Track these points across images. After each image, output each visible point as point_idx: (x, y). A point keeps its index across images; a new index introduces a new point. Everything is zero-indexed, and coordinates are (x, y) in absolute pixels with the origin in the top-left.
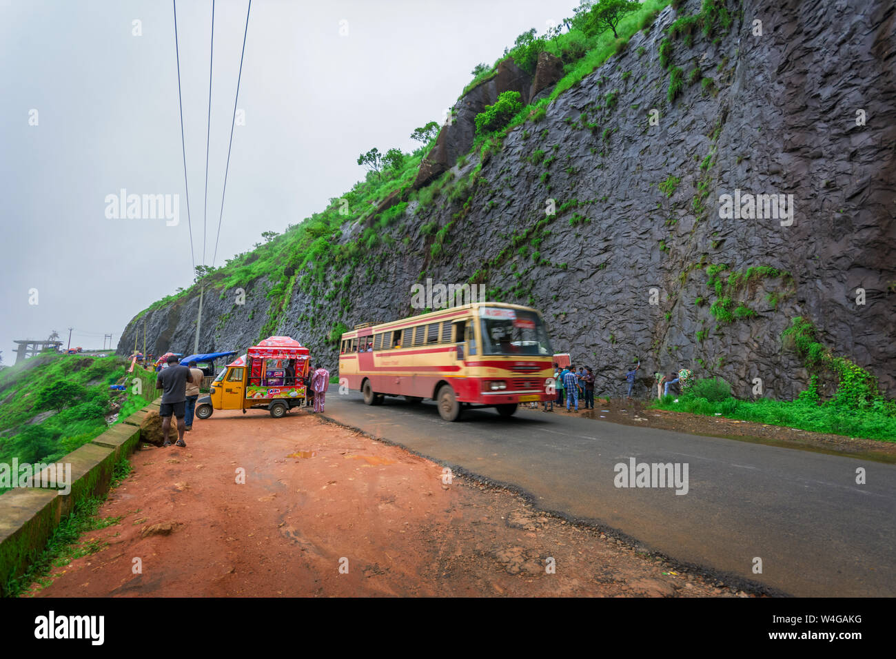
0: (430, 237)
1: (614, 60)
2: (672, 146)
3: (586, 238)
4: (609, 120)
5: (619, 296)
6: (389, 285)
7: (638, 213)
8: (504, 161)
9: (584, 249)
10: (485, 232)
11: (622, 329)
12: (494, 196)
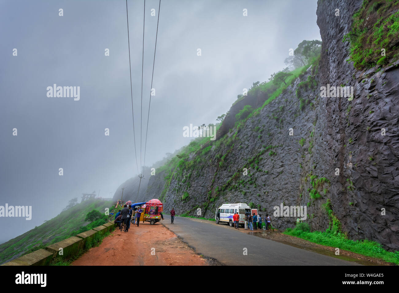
0: (219, 160)
1: (282, 95)
2: (303, 127)
3: (275, 161)
4: (282, 116)
5: (286, 185)
6: (204, 178)
7: (293, 152)
8: (245, 131)
9: (275, 165)
10: (239, 158)
11: (287, 199)
12: (242, 144)
